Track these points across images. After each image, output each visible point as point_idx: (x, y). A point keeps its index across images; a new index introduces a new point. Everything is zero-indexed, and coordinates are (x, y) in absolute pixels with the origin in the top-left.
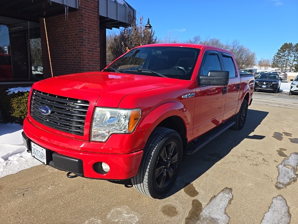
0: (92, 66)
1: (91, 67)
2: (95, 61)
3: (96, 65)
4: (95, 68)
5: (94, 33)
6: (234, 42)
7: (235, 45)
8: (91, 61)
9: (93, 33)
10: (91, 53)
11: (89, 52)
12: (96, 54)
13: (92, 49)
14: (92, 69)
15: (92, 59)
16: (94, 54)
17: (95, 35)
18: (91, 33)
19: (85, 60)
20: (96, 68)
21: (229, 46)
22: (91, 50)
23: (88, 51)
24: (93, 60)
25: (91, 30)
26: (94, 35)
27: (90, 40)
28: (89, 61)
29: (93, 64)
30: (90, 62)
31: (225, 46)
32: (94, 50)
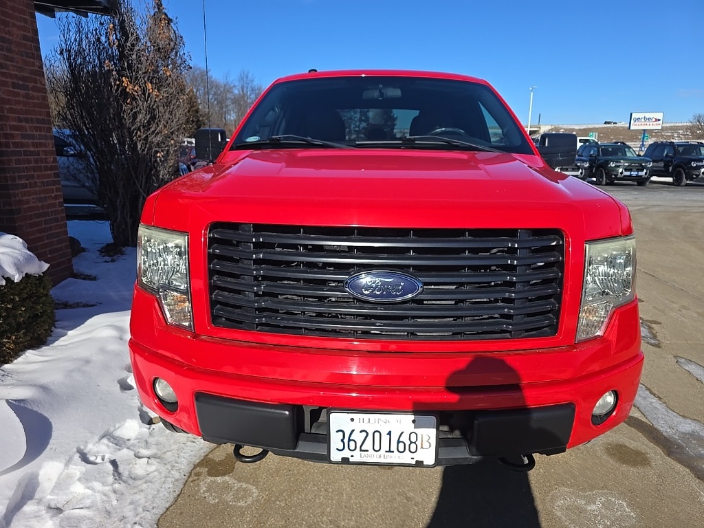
0: (32, 137)
1: (30, 141)
2: (38, 121)
3: (43, 133)
4: (41, 145)
5: (22, 24)
6: (242, 78)
7: (245, 85)
8: (27, 120)
9: (18, 24)
10: (22, 92)
11: (16, 90)
12: (38, 99)
13: (25, 79)
14: (32, 149)
15: (27, 112)
16: (33, 98)
17: (25, 31)
18: (14, 25)
19: (7, 118)
20: (45, 145)
21: (232, 85)
22: (21, 83)
23: (14, 85)
24: (31, 119)
25: (10, 12)
26: (22, 33)
27: (13, 48)
28: (20, 120)
29: (35, 133)
30: (24, 124)
31: (223, 86)
32: (31, 85)
